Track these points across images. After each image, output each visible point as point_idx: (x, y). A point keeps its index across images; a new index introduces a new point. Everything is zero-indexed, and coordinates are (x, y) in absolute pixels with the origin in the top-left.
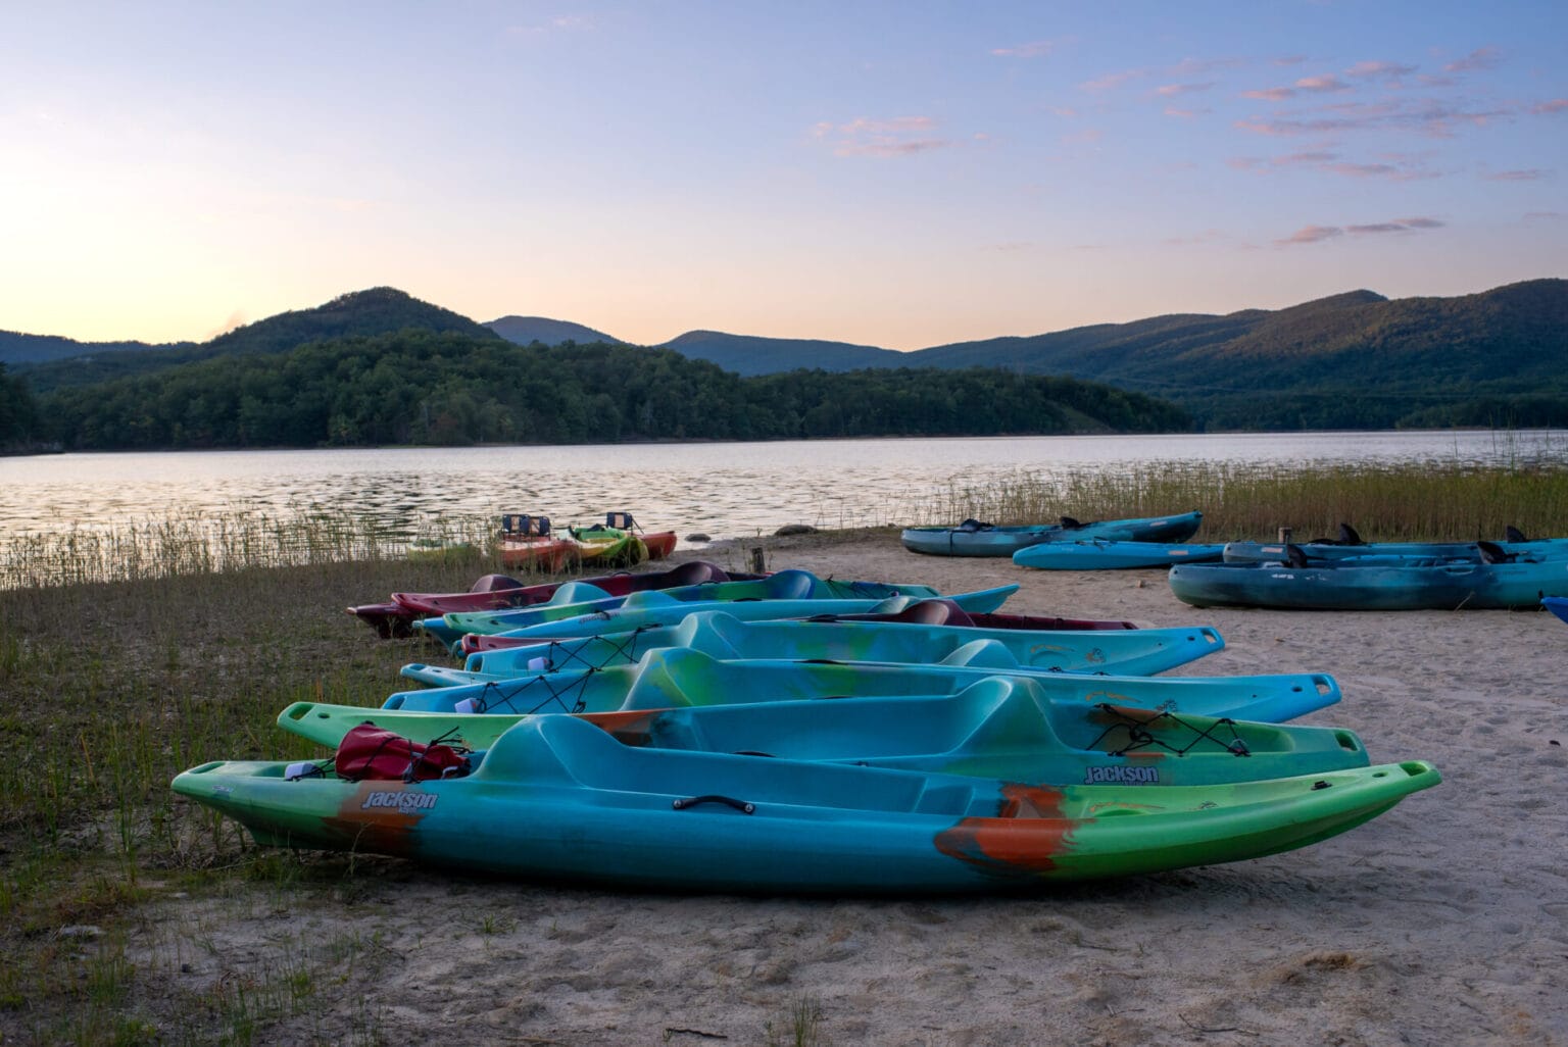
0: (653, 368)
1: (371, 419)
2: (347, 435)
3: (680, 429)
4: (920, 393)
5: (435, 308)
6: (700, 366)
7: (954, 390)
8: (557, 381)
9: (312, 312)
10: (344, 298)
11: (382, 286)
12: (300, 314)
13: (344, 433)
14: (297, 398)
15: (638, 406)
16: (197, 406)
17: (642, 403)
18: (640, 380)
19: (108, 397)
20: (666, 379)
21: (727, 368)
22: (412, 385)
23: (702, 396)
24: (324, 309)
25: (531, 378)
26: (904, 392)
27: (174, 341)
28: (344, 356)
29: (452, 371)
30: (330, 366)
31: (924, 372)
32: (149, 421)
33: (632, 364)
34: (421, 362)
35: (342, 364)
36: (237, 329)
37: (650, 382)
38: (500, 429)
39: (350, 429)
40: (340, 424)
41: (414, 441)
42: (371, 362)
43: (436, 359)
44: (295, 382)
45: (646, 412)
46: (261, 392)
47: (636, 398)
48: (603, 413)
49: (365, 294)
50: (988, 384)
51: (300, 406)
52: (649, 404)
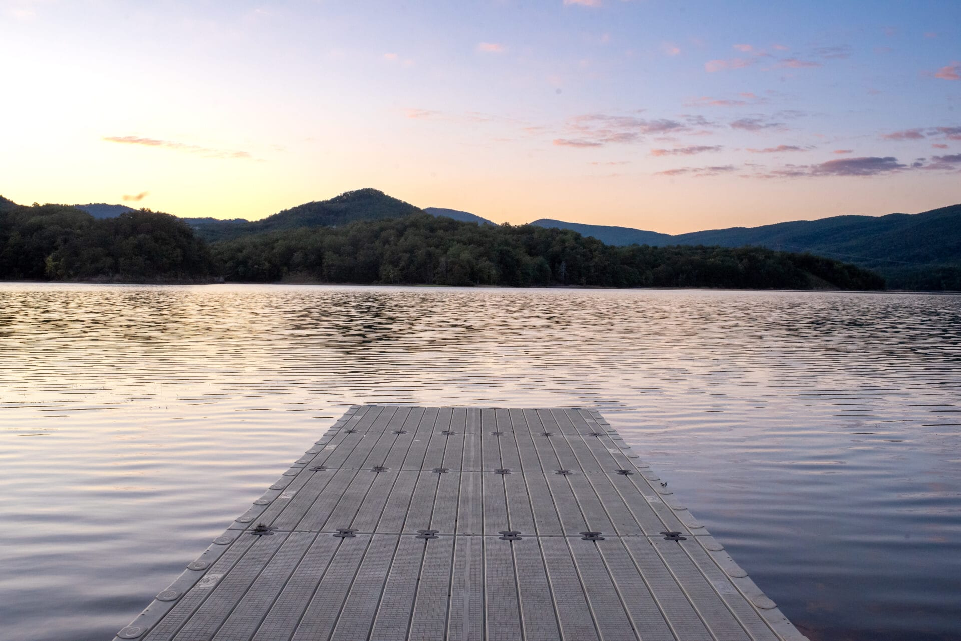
0: (563, 242)
1: (408, 269)
2: (394, 277)
3: (583, 280)
4: (722, 262)
5: (400, 202)
6: (591, 241)
7: (742, 260)
8: (514, 247)
9: (327, 202)
10: (345, 194)
11: (368, 188)
12: (319, 204)
13: (392, 276)
14: (360, 254)
15: (556, 265)
16: (298, 257)
17: (560, 263)
18: (557, 248)
19: (240, 250)
20: (573, 249)
21: (607, 243)
22: (433, 248)
23: (596, 260)
24: (333, 201)
25: (499, 245)
26: (712, 260)
27: (233, 218)
28: (383, 229)
29: (454, 241)
30: (376, 235)
31: (713, 249)
32: (267, 265)
33: (549, 239)
34: (431, 234)
35: (384, 234)
36: (282, 212)
37: (563, 250)
38: (489, 277)
39: (396, 274)
40: (387, 270)
41: (437, 282)
42: (401, 233)
43: (440, 233)
44: (356, 244)
45: (563, 268)
46: (337, 250)
47: (555, 260)
48: (540, 268)
49: (358, 192)
50: (761, 257)
51: (361, 259)
52: (563, 264)
